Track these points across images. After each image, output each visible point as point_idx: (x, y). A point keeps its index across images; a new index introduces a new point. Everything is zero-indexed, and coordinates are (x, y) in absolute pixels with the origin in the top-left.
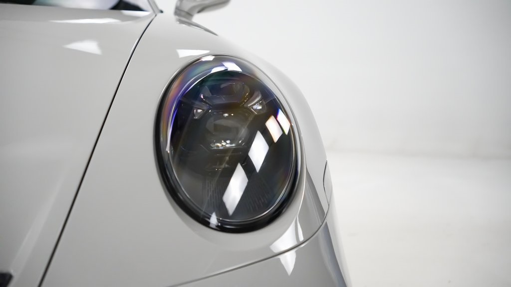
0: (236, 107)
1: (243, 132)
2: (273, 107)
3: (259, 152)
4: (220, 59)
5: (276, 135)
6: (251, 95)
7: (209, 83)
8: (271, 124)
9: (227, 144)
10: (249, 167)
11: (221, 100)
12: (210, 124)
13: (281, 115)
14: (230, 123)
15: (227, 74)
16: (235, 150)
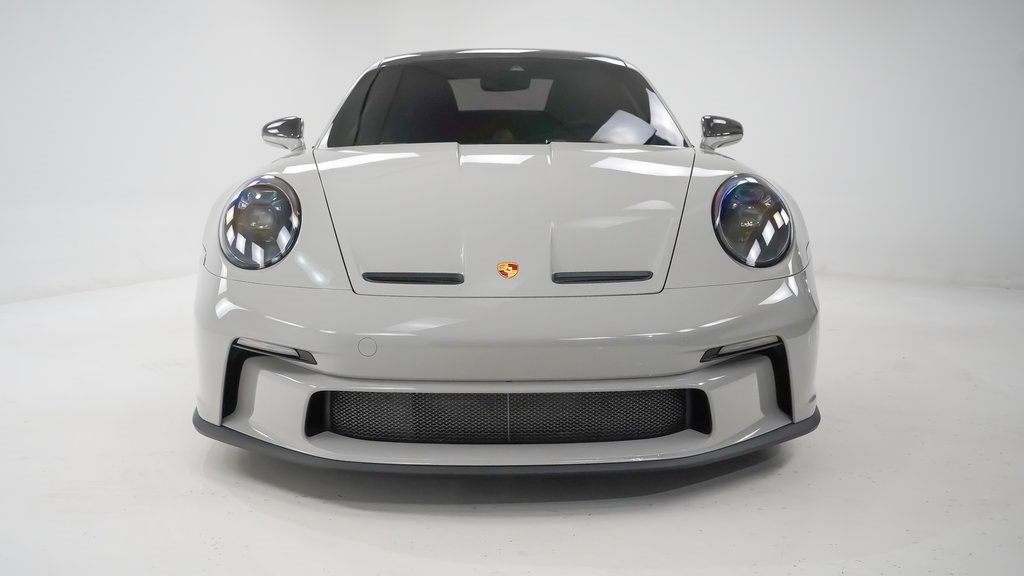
0: (756, 203)
1: (760, 218)
2: (778, 206)
3: (768, 233)
4: (742, 176)
5: (780, 224)
6: (765, 196)
7: (738, 190)
8: (776, 217)
9: (749, 224)
10: (761, 240)
11: (748, 199)
12: (740, 212)
13: (783, 212)
14: (754, 212)
15: (749, 184)
16: (756, 228)
